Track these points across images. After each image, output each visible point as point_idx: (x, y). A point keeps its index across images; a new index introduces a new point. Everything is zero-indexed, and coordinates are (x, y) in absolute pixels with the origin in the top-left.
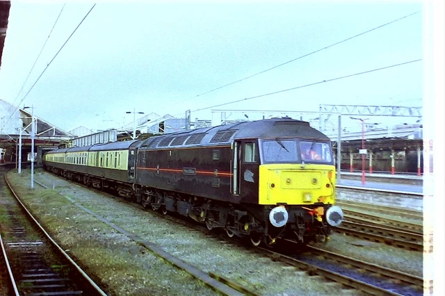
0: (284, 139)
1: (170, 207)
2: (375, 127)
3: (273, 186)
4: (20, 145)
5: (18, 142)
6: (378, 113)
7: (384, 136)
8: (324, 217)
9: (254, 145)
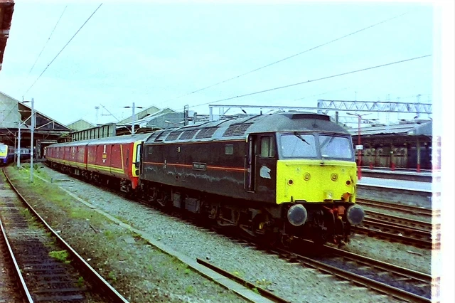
0: (304, 133)
1: (176, 204)
2: (374, 123)
3: (291, 182)
4: (19, 138)
5: (17, 135)
6: (376, 108)
7: (382, 132)
8: (344, 216)
9: (271, 138)
